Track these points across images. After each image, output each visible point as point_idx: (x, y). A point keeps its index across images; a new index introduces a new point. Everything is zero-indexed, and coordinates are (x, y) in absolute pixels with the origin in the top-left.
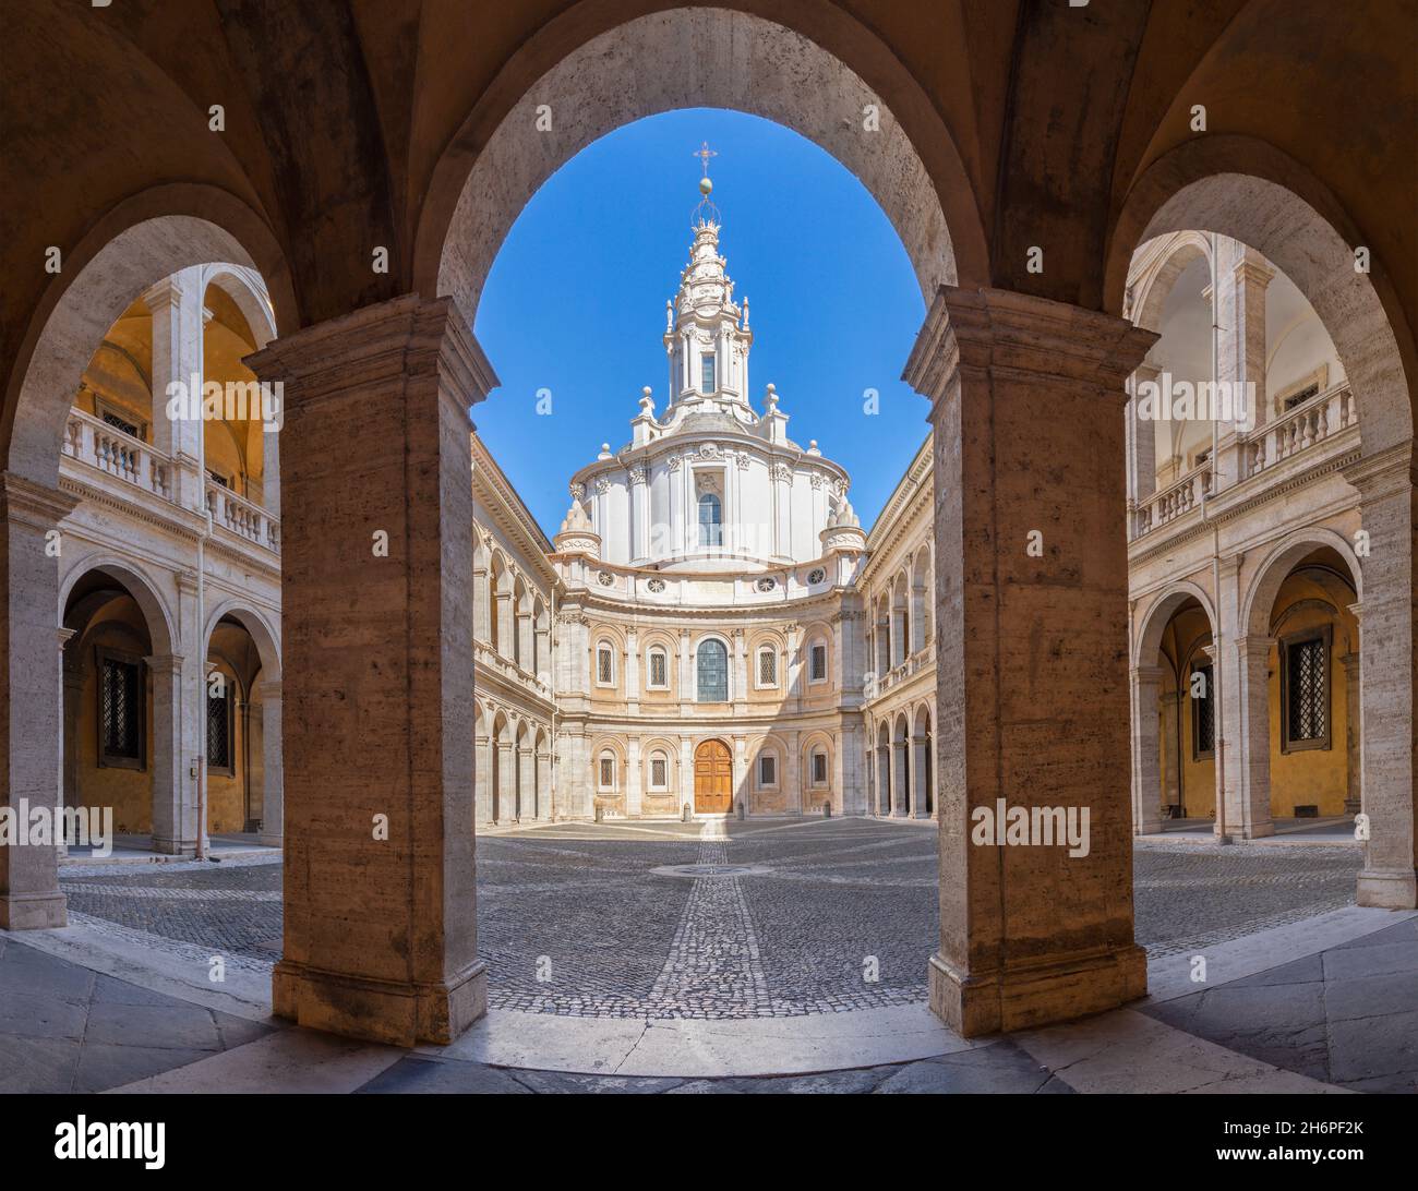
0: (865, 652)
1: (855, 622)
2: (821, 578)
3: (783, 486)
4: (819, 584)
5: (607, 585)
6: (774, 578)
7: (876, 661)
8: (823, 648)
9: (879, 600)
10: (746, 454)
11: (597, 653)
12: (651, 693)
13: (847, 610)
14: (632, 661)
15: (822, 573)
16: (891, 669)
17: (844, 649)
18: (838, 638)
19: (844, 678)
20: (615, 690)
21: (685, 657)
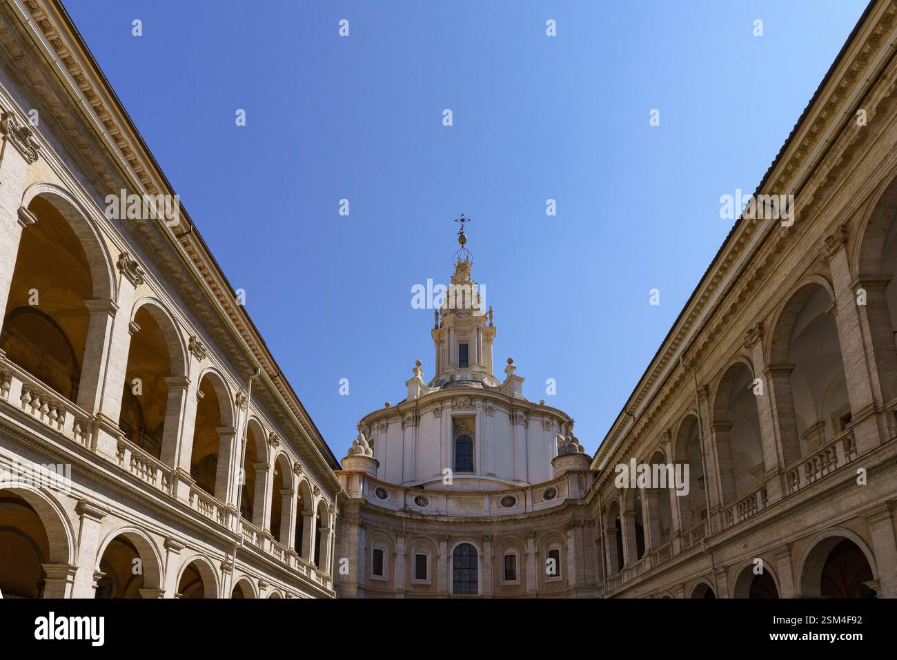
0: (595, 554)
1: (586, 529)
2: (554, 495)
3: (520, 428)
4: (552, 500)
5: (383, 498)
6: (516, 497)
7: (608, 561)
8: (557, 551)
9: (608, 508)
10: (492, 405)
11: (372, 551)
12: (415, 586)
13: (578, 519)
14: (400, 559)
15: (555, 492)
16: (625, 567)
17: (576, 551)
18: (570, 543)
19: (577, 575)
20: (386, 582)
21: (443, 557)
